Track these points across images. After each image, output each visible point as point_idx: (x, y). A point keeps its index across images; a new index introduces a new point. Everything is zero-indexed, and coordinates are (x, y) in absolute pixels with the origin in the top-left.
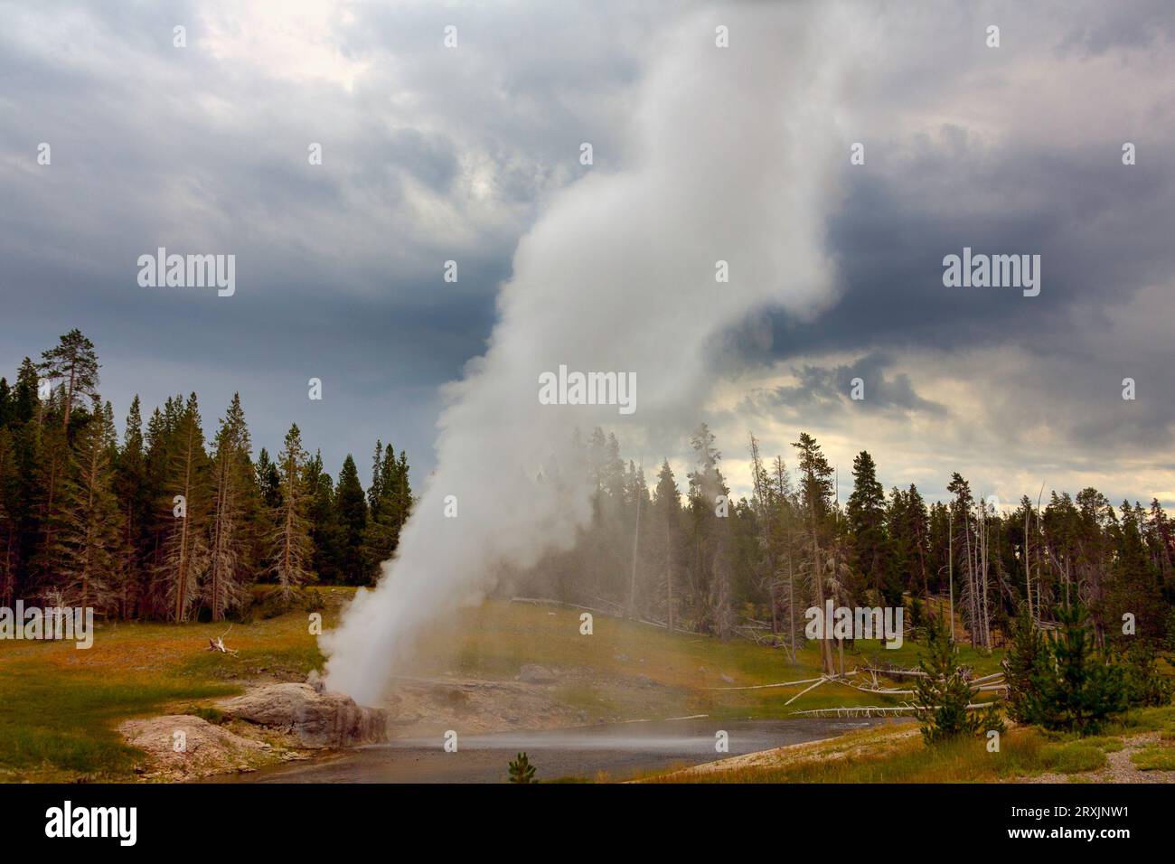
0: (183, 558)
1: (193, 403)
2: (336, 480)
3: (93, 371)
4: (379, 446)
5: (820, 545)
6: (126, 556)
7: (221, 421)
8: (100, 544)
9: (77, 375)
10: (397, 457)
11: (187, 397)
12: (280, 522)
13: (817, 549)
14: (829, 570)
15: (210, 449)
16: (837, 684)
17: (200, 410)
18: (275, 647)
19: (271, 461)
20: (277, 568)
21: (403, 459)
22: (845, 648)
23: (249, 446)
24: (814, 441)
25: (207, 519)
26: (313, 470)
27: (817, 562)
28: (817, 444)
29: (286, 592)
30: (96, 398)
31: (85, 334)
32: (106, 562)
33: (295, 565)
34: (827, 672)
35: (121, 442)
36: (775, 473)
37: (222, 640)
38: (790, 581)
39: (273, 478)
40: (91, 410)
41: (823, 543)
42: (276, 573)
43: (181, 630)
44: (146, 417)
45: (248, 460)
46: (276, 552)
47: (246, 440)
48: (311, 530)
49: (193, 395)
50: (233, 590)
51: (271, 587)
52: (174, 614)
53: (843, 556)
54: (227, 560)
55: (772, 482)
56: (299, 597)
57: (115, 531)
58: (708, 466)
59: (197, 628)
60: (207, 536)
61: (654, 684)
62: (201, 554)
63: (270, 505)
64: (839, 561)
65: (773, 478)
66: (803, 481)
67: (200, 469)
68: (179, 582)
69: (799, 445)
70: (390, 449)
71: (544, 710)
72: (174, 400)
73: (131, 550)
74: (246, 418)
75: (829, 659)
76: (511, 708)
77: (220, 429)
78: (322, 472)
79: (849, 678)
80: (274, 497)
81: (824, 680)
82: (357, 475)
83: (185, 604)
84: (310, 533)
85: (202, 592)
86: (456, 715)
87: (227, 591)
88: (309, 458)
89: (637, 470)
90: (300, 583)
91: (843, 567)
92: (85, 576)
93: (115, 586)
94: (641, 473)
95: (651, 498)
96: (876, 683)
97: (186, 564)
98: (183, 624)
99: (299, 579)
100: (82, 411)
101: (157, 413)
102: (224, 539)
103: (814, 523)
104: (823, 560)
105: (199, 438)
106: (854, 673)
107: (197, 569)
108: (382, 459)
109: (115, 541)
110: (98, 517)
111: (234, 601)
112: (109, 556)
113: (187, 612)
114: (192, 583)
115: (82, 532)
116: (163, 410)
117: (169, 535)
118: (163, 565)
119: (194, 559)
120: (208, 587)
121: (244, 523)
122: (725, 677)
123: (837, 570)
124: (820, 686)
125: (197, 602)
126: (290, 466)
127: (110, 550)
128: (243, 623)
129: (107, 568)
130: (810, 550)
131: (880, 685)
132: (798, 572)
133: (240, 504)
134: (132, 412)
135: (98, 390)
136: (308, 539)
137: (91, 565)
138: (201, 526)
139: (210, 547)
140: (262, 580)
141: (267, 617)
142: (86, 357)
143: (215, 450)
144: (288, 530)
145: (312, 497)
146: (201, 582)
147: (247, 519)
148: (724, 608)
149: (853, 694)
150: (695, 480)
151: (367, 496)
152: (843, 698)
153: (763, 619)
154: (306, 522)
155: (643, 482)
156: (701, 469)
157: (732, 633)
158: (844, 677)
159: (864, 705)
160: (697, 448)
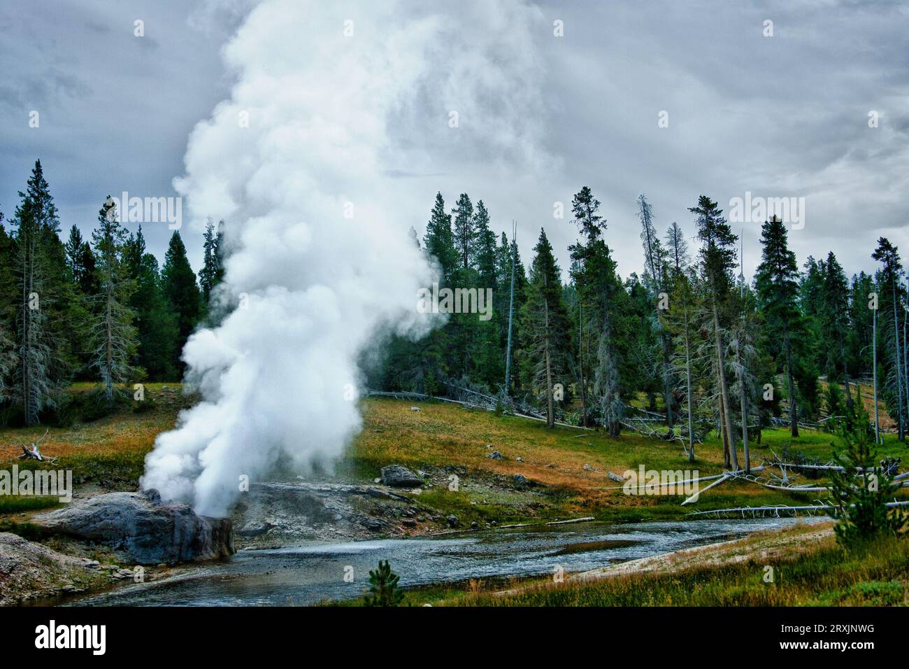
2: (162, 262)
5: (721, 325)
7: (22, 195)
12: (98, 310)
13: (718, 329)
14: (732, 353)
15: (10, 227)
16: (741, 482)
18: (100, 452)
19: (84, 241)
20: (98, 363)
22: (750, 439)
23: (57, 223)
24: (715, 205)
26: (135, 248)
27: (718, 345)
28: (718, 208)
29: (110, 391)
33: (119, 360)
34: (729, 467)
36: (670, 243)
37: (37, 446)
38: (687, 366)
39: (87, 259)
41: (725, 322)
42: (96, 369)
45: (56, 239)
46: (96, 344)
47: (52, 216)
48: (135, 319)
50: (48, 390)
51: (93, 385)
53: (748, 338)
54: (39, 356)
55: (666, 254)
56: (124, 397)
58: (592, 237)
61: (533, 484)
62: (7, 349)
63: (85, 291)
64: (743, 342)
65: (667, 248)
66: (703, 251)
69: (697, 210)
71: (409, 516)
74: (51, 190)
75: (732, 452)
76: (372, 513)
77: (20, 203)
78: (145, 252)
79: (755, 474)
80: (90, 283)
81: (726, 476)
82: (187, 255)
84: (135, 323)
85: (11, 392)
86: (309, 524)
87: (41, 390)
88: (128, 236)
89: (510, 242)
90: (125, 379)
91: (749, 349)
94: (514, 246)
95: (527, 275)
96: (785, 479)
99: (123, 375)
102: (34, 331)
103: (714, 299)
104: (724, 342)
106: (760, 467)
107: (4, 367)
108: (215, 237)
111: (50, 402)
120: (17, 387)
121: (56, 313)
123: (742, 353)
124: (724, 481)
126: (106, 245)
128: (61, 427)
130: (710, 330)
131: (792, 481)
132: (696, 356)
136: (133, 330)
139: (18, 341)
140: (81, 377)
141: (89, 420)
143: (16, 228)
144: (109, 320)
145: (134, 282)
146: (9, 381)
147: (57, 307)
148: (611, 398)
149: (761, 492)
150: (578, 253)
151: (198, 279)
152: (747, 497)
153: (655, 410)
154: (129, 311)
155: (517, 257)
156: (584, 241)
157: (621, 427)
158: (748, 472)
159: (773, 504)
160: (579, 216)
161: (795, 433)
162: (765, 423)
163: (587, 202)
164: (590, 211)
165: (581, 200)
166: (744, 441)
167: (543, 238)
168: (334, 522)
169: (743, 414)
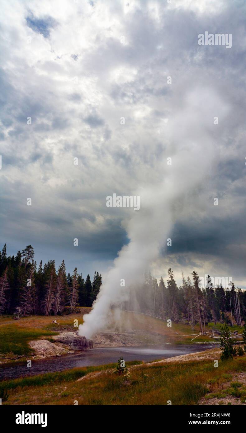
0: (49, 299)
1: (54, 262)
2: (85, 280)
3: (33, 254)
4: (95, 272)
5: (199, 299)
6: (36, 298)
7: (60, 266)
8: (30, 295)
9: (29, 255)
10: (99, 275)
11: (53, 261)
12: (71, 290)
13: (198, 300)
14: (201, 305)
15: (57, 273)
16: (204, 335)
17: (55, 264)
18: (68, 322)
19: (70, 276)
20: (70, 302)
21: (101, 276)
22: (206, 325)
23: (65, 272)
24: (196, 273)
25: (55, 290)
26: (80, 278)
27: (198, 303)
28: (197, 274)
29: (72, 308)
30: (33, 260)
31: (32, 246)
32: (31, 300)
33: (74, 301)
34: (201, 332)
35: (37, 271)
36: (188, 280)
37: (56, 320)
38: (192, 308)
39: (71, 280)
40: (31, 263)
41: (199, 298)
42: (70, 303)
43: (46, 317)
44: (43, 265)
45: (65, 275)
46: (70, 298)
47: (65, 271)
48: (78, 293)
49: (54, 260)
50: (60, 307)
51: (69, 307)
52: (46, 313)
53: (204, 302)
54: (59, 300)
55: (187, 283)
56: (75, 309)
57: (34, 292)
58: (172, 278)
59: (50, 317)
60: (54, 294)
61: (159, 334)
62: (53, 298)
63: (69, 286)
64: (203, 303)
65: (187, 281)
66: (194, 283)
67: (54, 278)
68: (47, 305)
69: (193, 274)
70: (98, 273)
71: (132, 341)
72: (50, 261)
73: (37, 297)
74: (65, 266)
75: (202, 328)
76: (124, 340)
77: (59, 268)
78: (82, 278)
79: (207, 334)
80: (70, 284)
81: (201, 334)
82: (90, 279)
83: (48, 310)
84: (78, 294)
85: (52, 308)
86: (110, 342)
87: (58, 307)
88: (79, 275)
89: (155, 279)
90: (75, 306)
91: (204, 305)
92: (26, 303)
93: (33, 306)
94: (156, 280)
95: (159, 286)
96: (214, 335)
97: (49, 301)
98: (47, 316)
99: (75, 305)
100: (30, 263)
101: (46, 264)
102: (58, 295)
103: (197, 293)
104: (200, 303)
105: (55, 270)
106: (208, 332)
107: (52, 302)
108: (96, 275)
109: (33, 295)
110: (30, 289)
111: (60, 310)
112: (32, 298)
113: (48, 313)
114: (50, 306)
115: (26, 292)
116: (47, 264)
117: (46, 293)
118: (44, 301)
119: (51, 300)
120: (54, 307)
121: (63, 291)
122: (176, 333)
123: (203, 305)
124: (200, 335)
125: (51, 310)
126: (75, 277)
127: (32, 297)
128: (61, 316)
129: (31, 301)
130: (196, 300)
131: (215, 336)
132: (193, 306)
133: (62, 286)
134: (40, 264)
135: (33, 258)
136: (77, 295)
137: (28, 300)
138: (53, 291)
139: (55, 297)
140: (67, 305)
141: (67, 314)
142: (31, 251)
143: (58, 273)
144: (73, 293)
145: (79, 285)
146: (52, 305)
147: (64, 290)
148: (176, 314)
149: (208, 338)
150: (169, 282)
151: (92, 284)
152: (206, 339)
153: (186, 317)
154: (77, 291)
155: (156, 282)
156: (170, 279)
157: (178, 321)
158: (206, 333)
159: (211, 341)
160: (169, 274)
161: (216, 324)
162: (209, 321)
163: (171, 271)
164: (171, 273)
165: (169, 271)
166: (205, 326)
167: (162, 278)
168: (115, 341)
169: (204, 319)
